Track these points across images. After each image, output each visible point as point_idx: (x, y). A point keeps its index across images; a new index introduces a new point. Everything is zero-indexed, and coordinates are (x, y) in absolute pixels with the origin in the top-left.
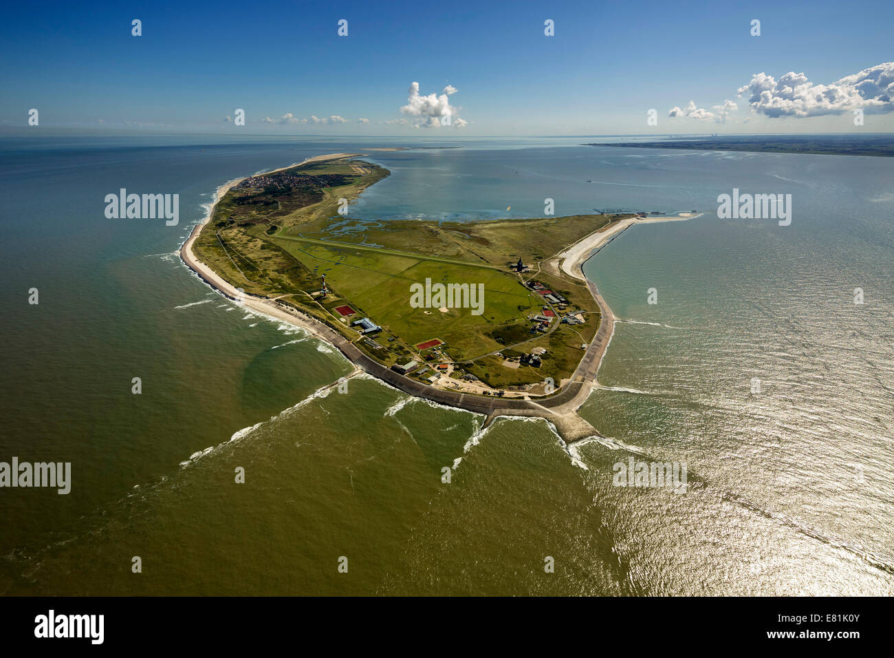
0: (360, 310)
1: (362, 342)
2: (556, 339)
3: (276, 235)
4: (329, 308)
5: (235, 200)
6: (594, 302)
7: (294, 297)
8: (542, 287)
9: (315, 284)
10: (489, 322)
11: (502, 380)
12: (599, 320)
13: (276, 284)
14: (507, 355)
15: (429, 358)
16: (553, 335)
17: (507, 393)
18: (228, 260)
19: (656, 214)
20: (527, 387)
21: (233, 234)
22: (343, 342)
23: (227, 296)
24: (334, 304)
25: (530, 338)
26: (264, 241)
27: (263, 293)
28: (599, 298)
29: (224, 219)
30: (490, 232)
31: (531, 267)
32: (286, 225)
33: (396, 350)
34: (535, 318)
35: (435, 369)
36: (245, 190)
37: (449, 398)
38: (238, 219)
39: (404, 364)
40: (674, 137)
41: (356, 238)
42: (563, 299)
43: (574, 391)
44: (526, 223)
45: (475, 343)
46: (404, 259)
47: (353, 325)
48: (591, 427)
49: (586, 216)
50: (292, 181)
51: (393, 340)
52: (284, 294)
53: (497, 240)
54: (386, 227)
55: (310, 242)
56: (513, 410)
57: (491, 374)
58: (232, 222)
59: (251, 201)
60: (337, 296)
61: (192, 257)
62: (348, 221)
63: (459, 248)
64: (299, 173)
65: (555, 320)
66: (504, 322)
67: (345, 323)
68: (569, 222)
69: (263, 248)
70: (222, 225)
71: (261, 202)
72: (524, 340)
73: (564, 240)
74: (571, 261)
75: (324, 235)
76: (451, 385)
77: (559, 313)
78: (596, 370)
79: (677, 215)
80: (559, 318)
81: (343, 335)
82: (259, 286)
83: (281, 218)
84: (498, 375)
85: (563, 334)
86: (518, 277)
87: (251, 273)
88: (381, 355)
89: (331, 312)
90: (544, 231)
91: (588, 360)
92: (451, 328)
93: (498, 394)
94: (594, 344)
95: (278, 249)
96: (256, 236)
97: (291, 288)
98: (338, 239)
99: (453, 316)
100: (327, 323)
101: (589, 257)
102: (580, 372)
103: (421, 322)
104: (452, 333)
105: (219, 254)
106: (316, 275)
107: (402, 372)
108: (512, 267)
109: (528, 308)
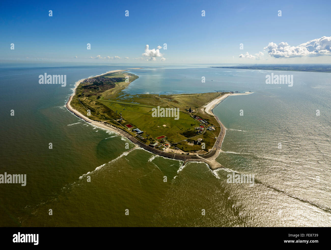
0: (135, 126)
1: (137, 137)
2: (205, 135)
3: (100, 99)
4: (123, 125)
5: (83, 87)
6: (218, 123)
7: (110, 121)
8: (199, 118)
9: (117, 117)
10: (181, 130)
11: (188, 149)
12: (220, 129)
13: (103, 117)
14: (189, 141)
15: (162, 142)
16: (204, 134)
17: (190, 154)
18: (84, 108)
19: (237, 92)
20: (197, 152)
21: (84, 99)
22: (130, 137)
23: (86, 121)
24: (125, 124)
25: (196, 135)
26: (96, 102)
27: (99, 120)
28: (219, 122)
29: (80, 94)
30: (178, 98)
31: (194, 111)
32: (103, 96)
33: (149, 139)
34: (198, 128)
35: (164, 146)
36: (86, 83)
37: (170, 155)
38: (85, 94)
39: (153, 144)
40: (241, 65)
41: (130, 100)
42: (207, 122)
43: (213, 153)
44: (190, 95)
45: (177, 137)
46: (148, 108)
47: (133, 131)
48: (220, 165)
49: (212, 93)
50: (103, 80)
51: (148, 136)
52: (106, 120)
53: (181, 101)
54: (140, 97)
55: (113, 102)
56: (193, 159)
57: (184, 147)
58: (83, 95)
59: (89, 87)
60: (126, 121)
61: (71, 108)
62: (126, 95)
63: (167, 104)
64: (105, 77)
65: (204, 129)
66: (186, 130)
67: (130, 130)
68: (206, 95)
69: (96, 104)
70: (79, 96)
71: (93, 87)
72: (194, 136)
73: (205, 101)
74: (208, 108)
75: (117, 99)
76: (170, 151)
77: (206, 127)
78: (221, 146)
79: (244, 93)
80: (206, 128)
81: (130, 134)
82: (97, 117)
83: (101, 93)
84: (186, 148)
85: (208, 134)
86: (190, 114)
87: (93, 113)
88: (145, 141)
89: (124, 126)
90: (197, 98)
91: (218, 143)
92: (168, 132)
93: (187, 154)
94: (219, 137)
95: (102, 104)
96: (93, 100)
97: (109, 118)
98: (123, 101)
99: (168, 128)
100: (123, 130)
101: (214, 107)
102: (215, 147)
103: (157, 130)
104: (168, 133)
105: (80, 107)
106: (117, 114)
107: (153, 147)
108: (187, 111)
109: (195, 125)
